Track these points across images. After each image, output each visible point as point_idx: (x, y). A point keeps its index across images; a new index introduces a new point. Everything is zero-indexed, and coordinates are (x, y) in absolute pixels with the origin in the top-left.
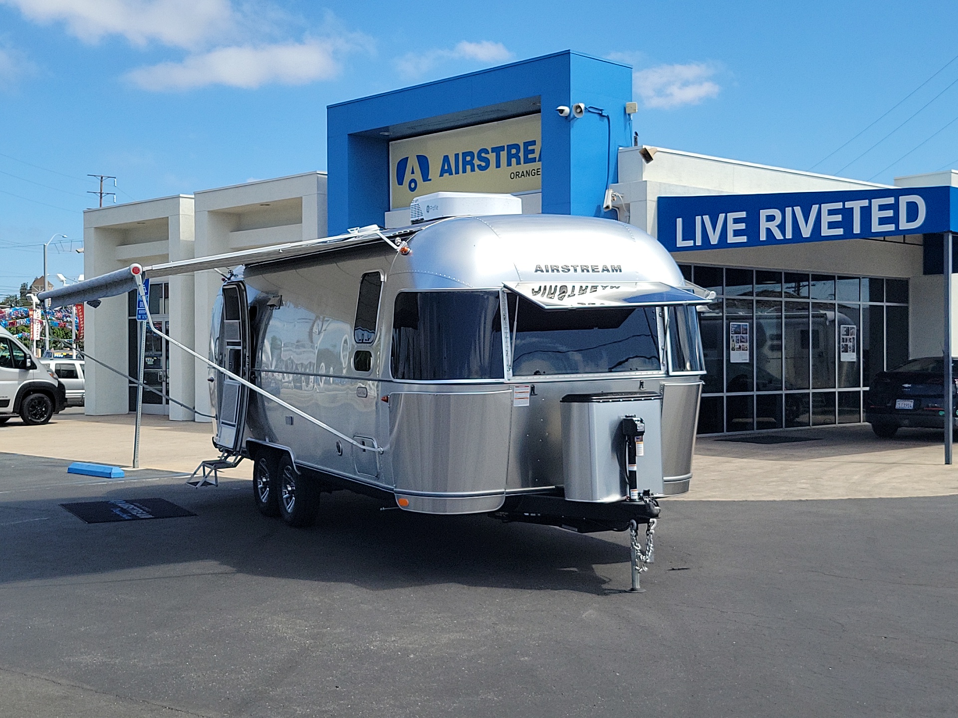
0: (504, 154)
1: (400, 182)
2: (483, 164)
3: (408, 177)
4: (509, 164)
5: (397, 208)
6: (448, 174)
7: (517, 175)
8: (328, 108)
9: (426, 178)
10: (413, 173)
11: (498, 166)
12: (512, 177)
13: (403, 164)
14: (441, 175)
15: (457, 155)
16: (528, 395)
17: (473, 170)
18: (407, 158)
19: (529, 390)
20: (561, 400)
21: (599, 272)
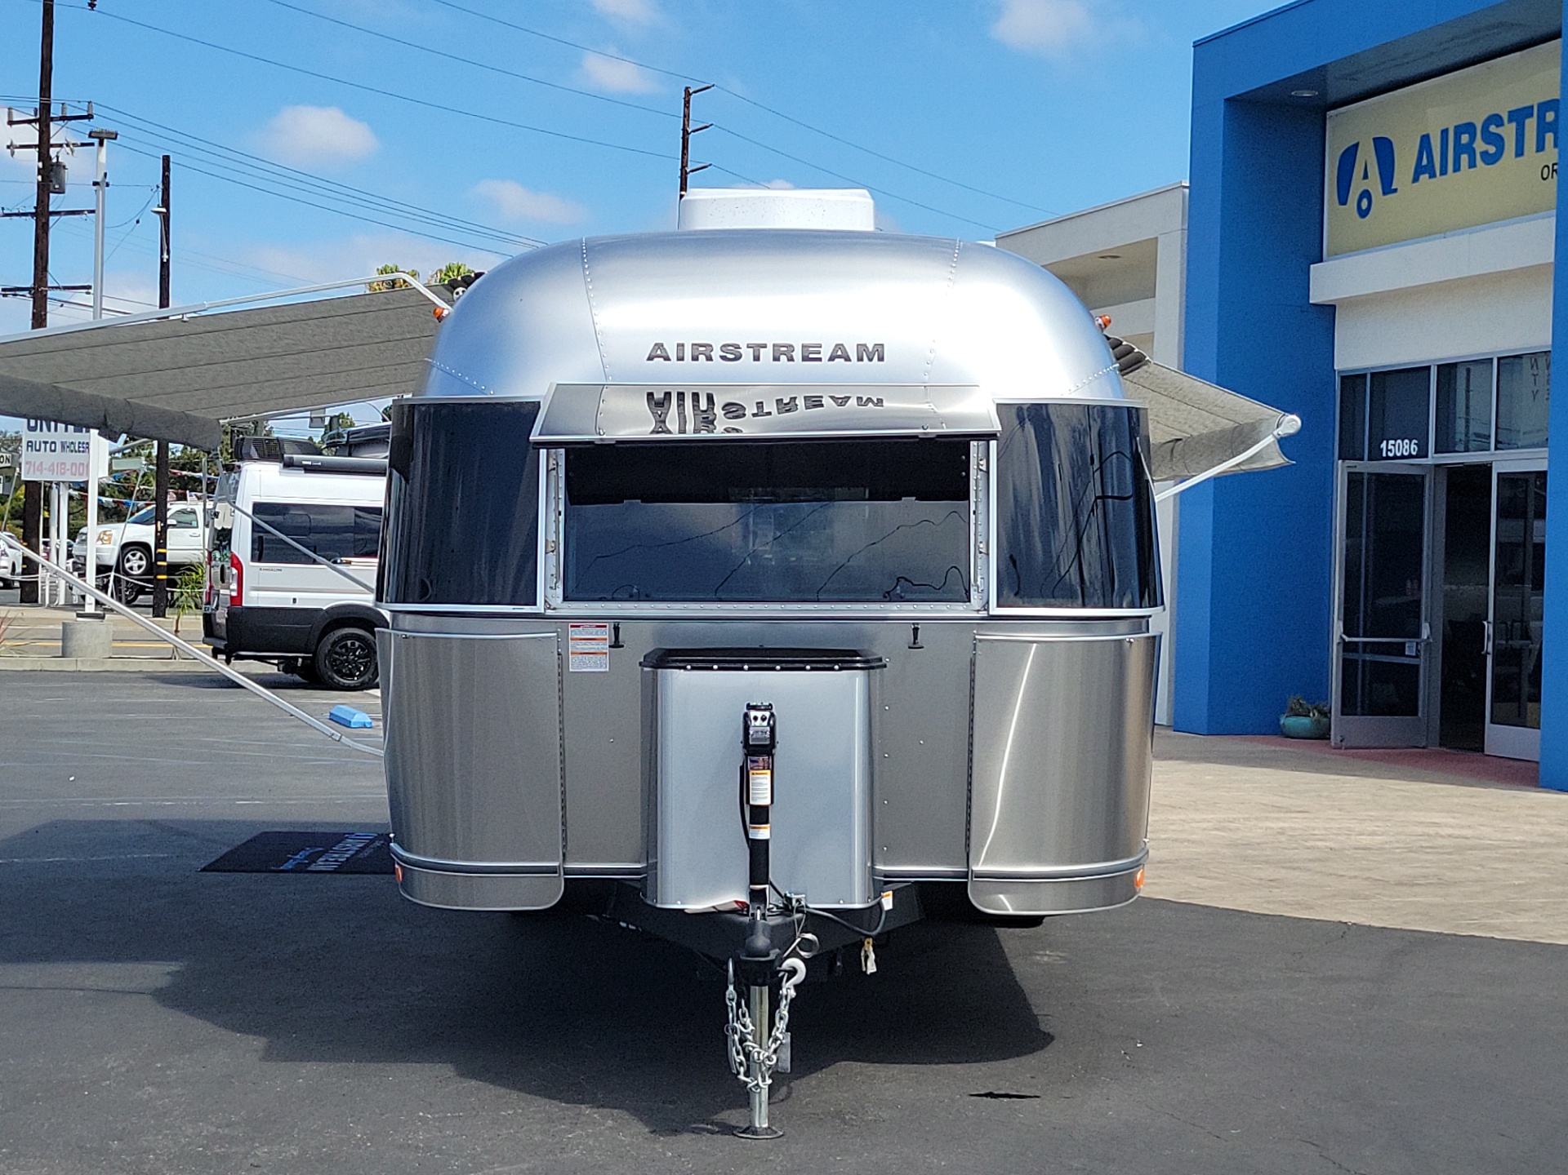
0: (1531, 125)
1: (1343, 201)
2: (1492, 149)
3: (1357, 186)
4: (1540, 147)
5: (1335, 254)
6: (1427, 176)
7: (1553, 171)
8: (1194, 47)
9: (1388, 189)
10: (1366, 176)
11: (1520, 152)
12: (1545, 176)
13: (1349, 156)
14: (1416, 179)
15: (1445, 132)
16: (604, 647)
17: (1472, 165)
18: (1357, 145)
19: (607, 634)
20: (642, 660)
21: (820, 359)
